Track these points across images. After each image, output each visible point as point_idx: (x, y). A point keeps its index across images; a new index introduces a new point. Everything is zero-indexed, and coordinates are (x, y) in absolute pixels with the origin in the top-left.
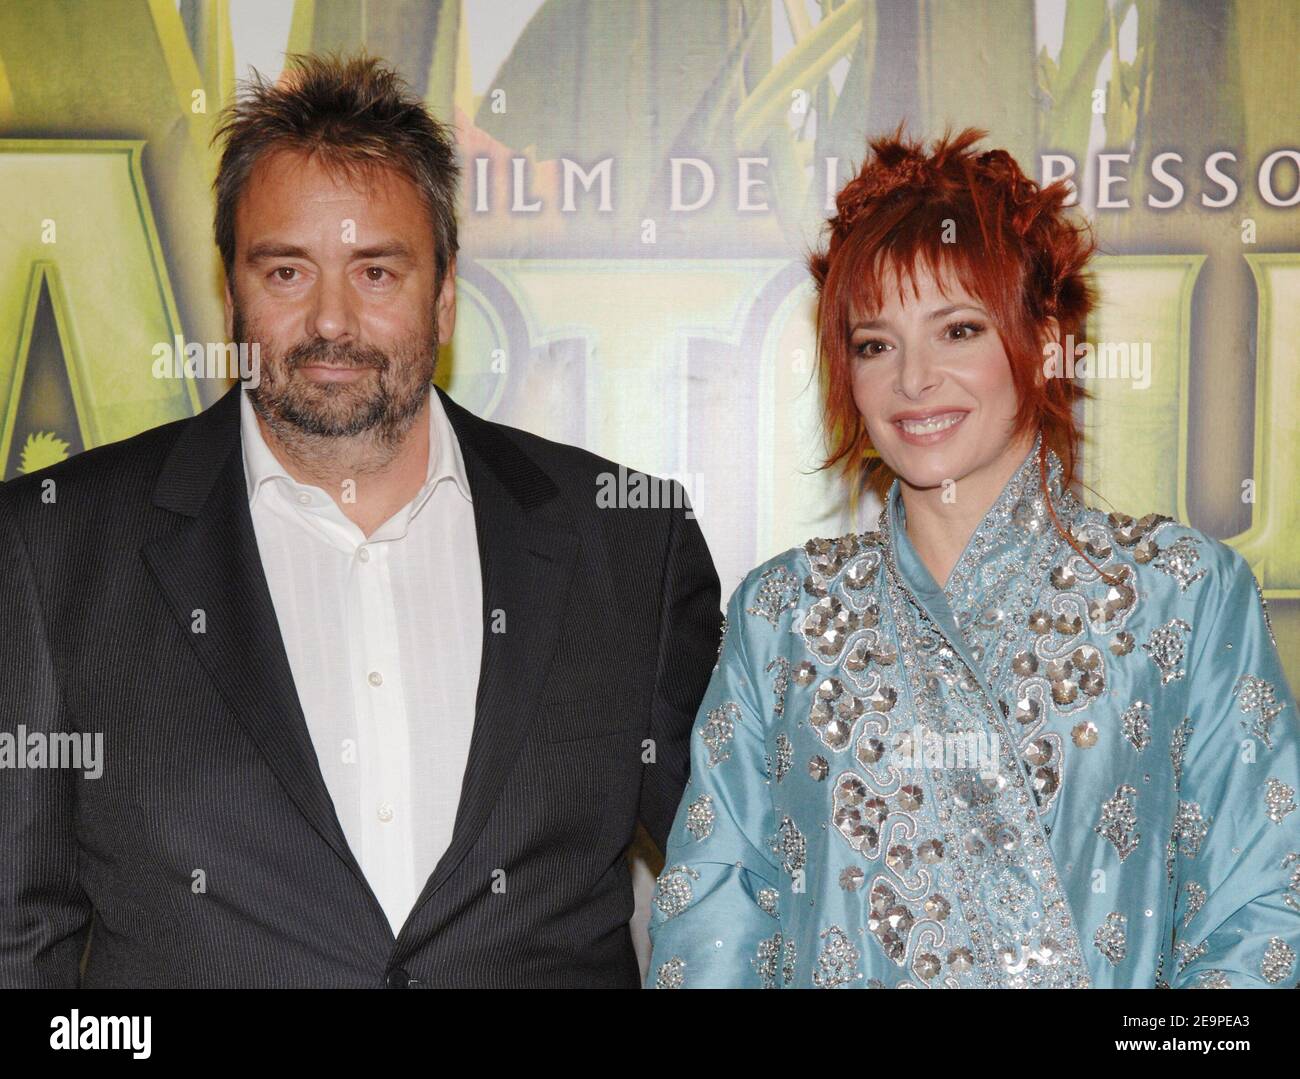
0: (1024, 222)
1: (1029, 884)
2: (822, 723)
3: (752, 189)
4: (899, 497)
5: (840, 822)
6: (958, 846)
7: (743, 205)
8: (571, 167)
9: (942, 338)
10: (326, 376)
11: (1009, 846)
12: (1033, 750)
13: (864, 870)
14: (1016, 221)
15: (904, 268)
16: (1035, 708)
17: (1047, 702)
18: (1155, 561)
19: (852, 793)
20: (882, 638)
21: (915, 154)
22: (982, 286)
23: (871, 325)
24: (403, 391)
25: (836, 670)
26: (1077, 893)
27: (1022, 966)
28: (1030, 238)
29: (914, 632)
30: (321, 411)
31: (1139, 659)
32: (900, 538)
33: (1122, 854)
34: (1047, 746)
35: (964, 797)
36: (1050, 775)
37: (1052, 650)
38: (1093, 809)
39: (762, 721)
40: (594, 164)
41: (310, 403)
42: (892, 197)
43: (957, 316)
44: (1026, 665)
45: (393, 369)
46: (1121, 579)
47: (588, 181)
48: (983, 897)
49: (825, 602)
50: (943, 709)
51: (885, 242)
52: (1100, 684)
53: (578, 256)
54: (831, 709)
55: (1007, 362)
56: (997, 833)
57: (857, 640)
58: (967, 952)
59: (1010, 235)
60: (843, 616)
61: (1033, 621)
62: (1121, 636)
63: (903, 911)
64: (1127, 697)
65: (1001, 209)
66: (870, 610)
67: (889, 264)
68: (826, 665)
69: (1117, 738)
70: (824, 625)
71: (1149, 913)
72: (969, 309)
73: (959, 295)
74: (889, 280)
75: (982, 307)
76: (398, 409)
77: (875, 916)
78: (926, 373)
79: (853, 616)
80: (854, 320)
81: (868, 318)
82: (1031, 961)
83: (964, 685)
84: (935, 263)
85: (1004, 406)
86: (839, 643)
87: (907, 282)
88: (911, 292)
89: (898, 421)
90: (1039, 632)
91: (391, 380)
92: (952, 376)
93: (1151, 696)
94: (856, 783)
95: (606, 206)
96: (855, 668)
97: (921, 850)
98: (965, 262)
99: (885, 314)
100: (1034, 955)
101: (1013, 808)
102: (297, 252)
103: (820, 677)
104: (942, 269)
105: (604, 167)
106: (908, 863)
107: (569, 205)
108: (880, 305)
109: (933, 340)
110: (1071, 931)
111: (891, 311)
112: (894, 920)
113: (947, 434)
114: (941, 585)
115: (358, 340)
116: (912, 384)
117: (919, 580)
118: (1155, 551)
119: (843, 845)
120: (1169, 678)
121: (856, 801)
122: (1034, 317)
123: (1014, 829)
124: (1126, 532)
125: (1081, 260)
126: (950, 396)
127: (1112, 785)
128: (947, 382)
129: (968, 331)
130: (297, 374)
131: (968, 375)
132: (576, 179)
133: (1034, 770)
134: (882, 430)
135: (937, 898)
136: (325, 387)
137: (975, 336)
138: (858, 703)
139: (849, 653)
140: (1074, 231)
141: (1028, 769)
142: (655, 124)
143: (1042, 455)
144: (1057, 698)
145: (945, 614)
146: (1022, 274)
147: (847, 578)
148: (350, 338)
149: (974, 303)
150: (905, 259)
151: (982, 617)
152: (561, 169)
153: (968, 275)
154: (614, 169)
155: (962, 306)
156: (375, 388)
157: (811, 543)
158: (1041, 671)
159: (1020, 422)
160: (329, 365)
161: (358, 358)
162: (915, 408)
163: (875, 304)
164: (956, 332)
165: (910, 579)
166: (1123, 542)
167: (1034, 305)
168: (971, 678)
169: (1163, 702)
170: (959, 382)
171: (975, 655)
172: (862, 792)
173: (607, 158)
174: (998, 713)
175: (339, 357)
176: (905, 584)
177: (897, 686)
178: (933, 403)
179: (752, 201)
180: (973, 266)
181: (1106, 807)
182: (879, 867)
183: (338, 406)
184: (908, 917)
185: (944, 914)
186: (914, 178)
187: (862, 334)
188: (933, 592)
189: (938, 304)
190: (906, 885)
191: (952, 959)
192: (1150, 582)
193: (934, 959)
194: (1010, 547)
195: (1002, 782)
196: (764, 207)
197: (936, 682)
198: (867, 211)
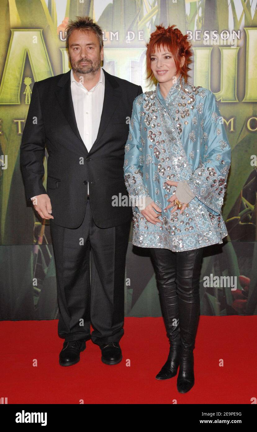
1: (178, 147)
2: (146, 122)
3: (141, 37)
4: (159, 85)
5: (149, 138)
6: (167, 141)
7: (139, 39)
9: (164, 58)
10: (84, 65)
11: (175, 141)
12: (178, 126)
13: (153, 145)
14: (178, 40)
15: (159, 47)
16: (179, 119)
17: (180, 118)
18: (198, 94)
19: (151, 133)
20: (155, 108)
21: (163, 28)
23: (153, 56)
24: (95, 67)
25: (149, 113)
26: (186, 148)
27: (177, 160)
28: (180, 43)
29: (160, 107)
30: (83, 70)
31: (195, 110)
32: (159, 91)
33: (193, 142)
34: (180, 125)
35: (168, 133)
36: (181, 129)
37: (182, 109)
38: (188, 134)
41: (81, 69)
42: (159, 35)
43: (167, 55)
44: (177, 112)
45: (93, 63)
46: (193, 97)
48: (171, 149)
49: (147, 102)
50: (164, 119)
51: (156, 42)
52: (189, 114)
53: (113, 48)
54: (147, 120)
55: (175, 63)
56: (173, 139)
57: (152, 108)
58: (169, 158)
59: (176, 42)
60: (150, 104)
61: (179, 105)
62: (192, 106)
63: (159, 152)
64: (193, 116)
65: (175, 38)
66: (154, 103)
67: (156, 46)
68: (147, 112)
69: (192, 123)
70: (147, 106)
71: (198, 151)
72: (169, 54)
73: (167, 51)
74: (156, 48)
75: (171, 54)
76: (95, 70)
77: (155, 153)
78: (161, 64)
79: (151, 104)
80: (151, 55)
81: (153, 55)
82: (179, 159)
83: (168, 115)
84: (164, 46)
85: (174, 70)
86: (149, 108)
87: (159, 49)
88: (160, 51)
89: (157, 72)
90: (180, 106)
91: (93, 65)
92: (165, 65)
93: (197, 116)
94: (151, 131)
95: (117, 39)
96: (152, 113)
97: (161, 142)
98: (169, 46)
100: (179, 158)
101: (175, 135)
102: (78, 45)
103: (146, 114)
104: (165, 47)
105: (117, 33)
106: (159, 144)
107: (111, 39)
108: (155, 52)
109: (163, 59)
110: (185, 154)
111: (156, 53)
112: (158, 153)
113: (164, 74)
114: (165, 99)
115: (88, 58)
116: (159, 66)
117: (161, 98)
118: (198, 92)
119: (150, 142)
120: (200, 113)
121: (151, 134)
122: (180, 56)
123: (175, 138)
124: (194, 89)
125: (190, 47)
126: (165, 68)
127: (191, 131)
128: (165, 66)
129: (168, 57)
130: (79, 65)
131: (169, 65)
132: (112, 35)
133: (178, 129)
135: (164, 149)
136: (83, 66)
138: (152, 118)
139: (151, 110)
140: (188, 43)
141: (177, 129)
142: (125, 26)
143: (181, 78)
144: (182, 117)
145: (165, 104)
146: (178, 49)
147: (151, 98)
148: (87, 58)
149: (170, 53)
150: (159, 45)
151: (171, 104)
152: (110, 33)
153: (169, 49)
155: (168, 53)
156: (91, 66)
157: (146, 92)
158: (180, 112)
159: (177, 72)
160: (84, 63)
161: (88, 61)
162: (159, 70)
163: (154, 52)
164: (166, 57)
166: (194, 91)
167: (180, 54)
168: (169, 114)
169: (199, 117)
170: (167, 66)
171: (170, 110)
172: (152, 133)
174: (173, 119)
175: (85, 61)
176: (158, 98)
177: (158, 116)
178: (162, 69)
179: (141, 39)
180: (170, 47)
181: (190, 134)
182: (155, 145)
183: (85, 69)
184: (160, 153)
185: (165, 152)
186: (163, 32)
187: (152, 57)
188: (163, 100)
189: (164, 53)
190: (160, 147)
191: (166, 159)
192: (198, 98)
193: (164, 159)
194: (176, 93)
195: (173, 130)
196: (143, 39)
197: (163, 114)
198: (155, 37)
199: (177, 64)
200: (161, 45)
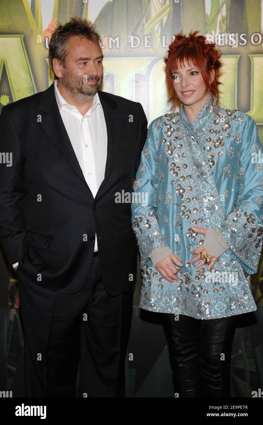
0: (206, 50)
1: (209, 184)
2: (167, 151)
3: (148, 43)
4: (183, 107)
5: (171, 171)
6: (194, 176)
7: (146, 46)
8: (111, 39)
9: (190, 75)
11: (205, 176)
12: (210, 157)
13: (175, 181)
14: (205, 50)
15: (182, 61)
16: (210, 148)
17: (213, 147)
18: (235, 119)
19: (173, 165)
20: (180, 134)
21: (184, 37)
22: (197, 64)
23: (176, 73)
25: (170, 140)
26: (218, 186)
27: (207, 200)
28: (207, 54)
29: (186, 133)
31: (232, 139)
32: (184, 114)
33: (227, 178)
34: (213, 156)
35: (196, 166)
36: (213, 162)
37: (214, 137)
38: (222, 169)
39: (155, 150)
40: (116, 38)
42: (179, 46)
43: (193, 70)
44: (209, 140)
46: (228, 123)
47: (114, 42)
48: (199, 187)
49: (168, 127)
50: (192, 148)
51: (178, 56)
52: (224, 144)
53: (112, 57)
54: (169, 148)
55: (203, 79)
56: (202, 174)
57: (175, 134)
58: (196, 198)
59: (203, 53)
60: (172, 129)
61: (210, 131)
62: (228, 134)
63: (183, 189)
64: (229, 146)
65: (202, 48)
66: (177, 128)
67: (179, 60)
68: (168, 139)
69: (227, 155)
70: (168, 131)
71: (233, 190)
72: (195, 69)
73: (193, 66)
74: (179, 64)
75: (197, 68)
77: (177, 190)
78: (187, 83)
79: (174, 130)
80: (172, 72)
81: (175, 71)
82: (209, 199)
83: (196, 144)
84: (188, 60)
86: (171, 135)
87: (182, 64)
88: (183, 66)
89: (182, 92)
90: (212, 133)
92: (191, 83)
93: (234, 146)
94: (174, 163)
95: (118, 46)
96: (174, 140)
97: (187, 177)
98: (194, 59)
99: (178, 71)
100: (209, 198)
101: (206, 169)
103: (167, 142)
105: (117, 39)
106: (184, 179)
107: (110, 47)
108: (177, 69)
109: (188, 76)
110: (217, 193)
111: (179, 70)
112: (181, 191)
113: (191, 94)
114: (192, 123)
116: (184, 85)
117: (187, 122)
118: (235, 117)
119: (171, 176)
120: (238, 143)
121: (174, 167)
122: (209, 69)
123: (206, 173)
124: (229, 113)
125: (219, 57)
126: (191, 87)
127: (225, 165)
128: (191, 85)
129: (195, 73)
131: (195, 83)
132: (112, 42)
133: (210, 161)
134: (179, 94)
135: (190, 187)
137: (197, 74)
138: (175, 147)
139: (173, 137)
140: (217, 52)
141: (209, 161)
142: (128, 30)
143: (212, 97)
144: (215, 146)
145: (192, 129)
146: (206, 61)
147: (173, 122)
149: (196, 68)
150: (182, 59)
151: (200, 130)
152: (109, 39)
153: (194, 62)
154: (119, 39)
155: (194, 69)
157: (165, 114)
158: (212, 141)
159: (207, 91)
162: (185, 90)
163: (176, 69)
164: (192, 73)
165: (185, 122)
166: (229, 115)
167: (209, 68)
168: (197, 142)
169: (236, 147)
170: (193, 85)
171: (198, 138)
172: (175, 165)
173: (117, 37)
174: (203, 149)
176: (184, 123)
177: (183, 144)
178: (188, 89)
179: (148, 45)
180: (196, 60)
181: (224, 168)
182: (178, 180)
184: (184, 190)
185: (191, 190)
186: (184, 42)
187: (174, 75)
188: (190, 125)
189: (189, 68)
190: (185, 184)
191: (193, 199)
192: (234, 123)
193: (189, 199)
194: (206, 116)
195: (203, 163)
196: (150, 46)
197: (190, 143)
198: (175, 49)
199: (206, 80)
200: (185, 59)
